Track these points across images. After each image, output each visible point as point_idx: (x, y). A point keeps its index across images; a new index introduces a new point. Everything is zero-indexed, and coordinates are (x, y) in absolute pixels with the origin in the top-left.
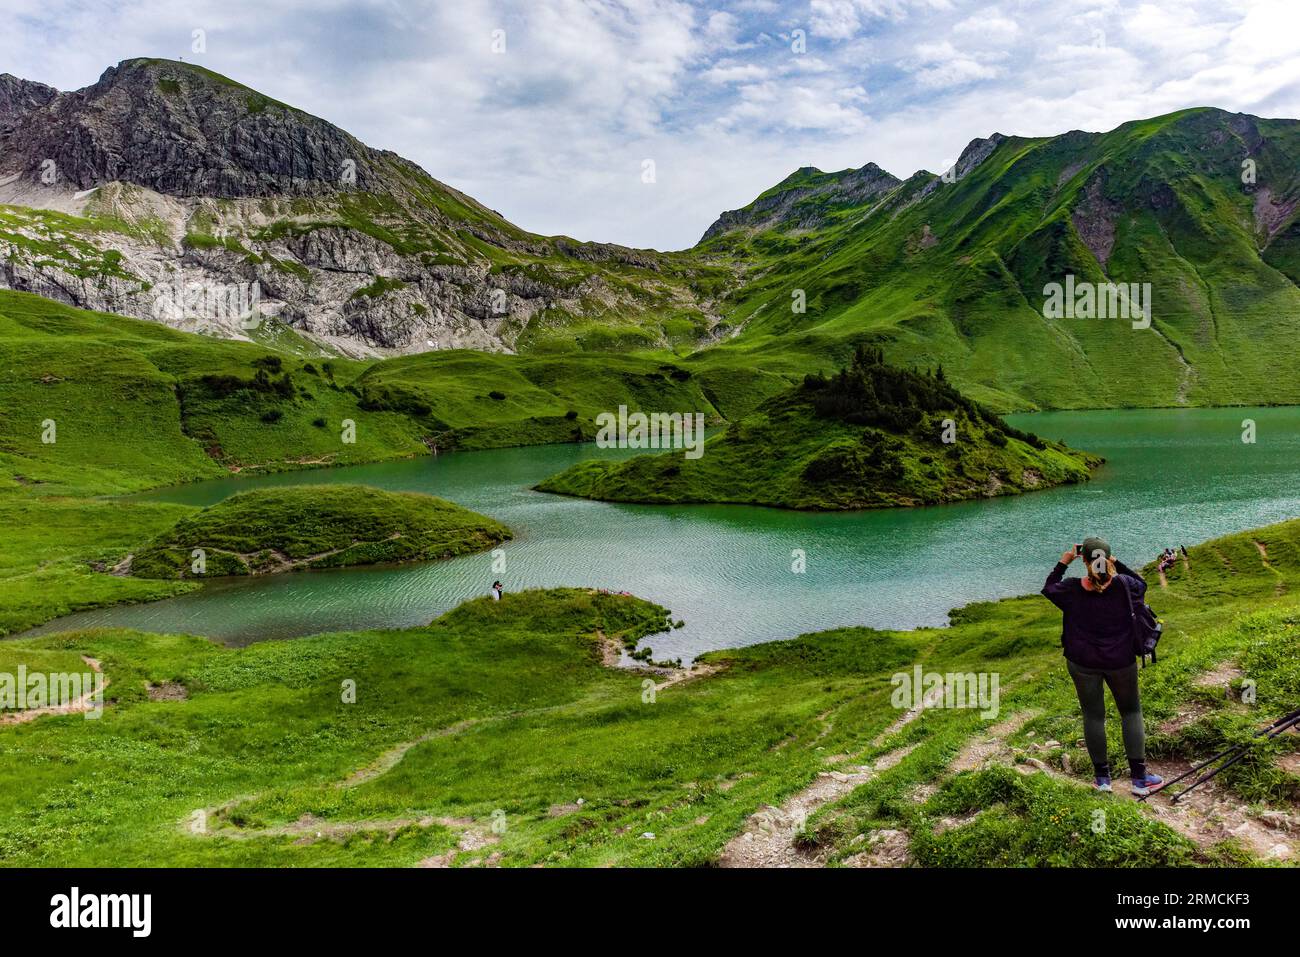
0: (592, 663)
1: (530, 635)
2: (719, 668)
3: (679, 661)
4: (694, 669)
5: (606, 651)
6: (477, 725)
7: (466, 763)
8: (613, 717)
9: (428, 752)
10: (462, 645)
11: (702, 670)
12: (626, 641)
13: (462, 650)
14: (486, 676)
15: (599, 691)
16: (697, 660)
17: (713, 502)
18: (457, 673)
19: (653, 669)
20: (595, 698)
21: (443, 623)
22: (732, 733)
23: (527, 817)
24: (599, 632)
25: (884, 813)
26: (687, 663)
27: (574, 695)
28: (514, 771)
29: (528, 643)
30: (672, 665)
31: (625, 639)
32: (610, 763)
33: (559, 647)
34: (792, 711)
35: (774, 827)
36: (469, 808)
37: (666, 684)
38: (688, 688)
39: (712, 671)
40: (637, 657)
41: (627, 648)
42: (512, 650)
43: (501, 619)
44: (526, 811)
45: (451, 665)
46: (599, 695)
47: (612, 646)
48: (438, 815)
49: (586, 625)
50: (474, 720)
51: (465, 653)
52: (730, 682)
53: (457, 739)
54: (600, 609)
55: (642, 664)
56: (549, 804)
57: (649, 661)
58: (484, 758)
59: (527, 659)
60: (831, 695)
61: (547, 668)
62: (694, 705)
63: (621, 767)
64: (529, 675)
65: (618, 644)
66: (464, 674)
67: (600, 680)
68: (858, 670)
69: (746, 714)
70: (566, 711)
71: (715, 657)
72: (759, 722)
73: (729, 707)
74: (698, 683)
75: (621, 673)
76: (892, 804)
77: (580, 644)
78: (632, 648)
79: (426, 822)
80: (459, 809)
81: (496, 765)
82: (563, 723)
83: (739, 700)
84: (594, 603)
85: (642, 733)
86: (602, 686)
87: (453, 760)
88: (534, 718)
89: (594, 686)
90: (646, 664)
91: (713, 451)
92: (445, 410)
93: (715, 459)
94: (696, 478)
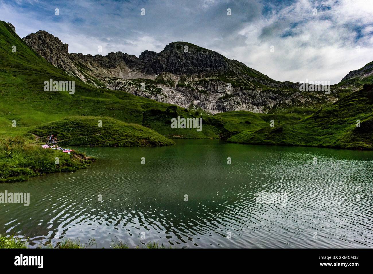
91: (303, 122)
92: (228, 126)
93: (303, 126)
94: (290, 134)
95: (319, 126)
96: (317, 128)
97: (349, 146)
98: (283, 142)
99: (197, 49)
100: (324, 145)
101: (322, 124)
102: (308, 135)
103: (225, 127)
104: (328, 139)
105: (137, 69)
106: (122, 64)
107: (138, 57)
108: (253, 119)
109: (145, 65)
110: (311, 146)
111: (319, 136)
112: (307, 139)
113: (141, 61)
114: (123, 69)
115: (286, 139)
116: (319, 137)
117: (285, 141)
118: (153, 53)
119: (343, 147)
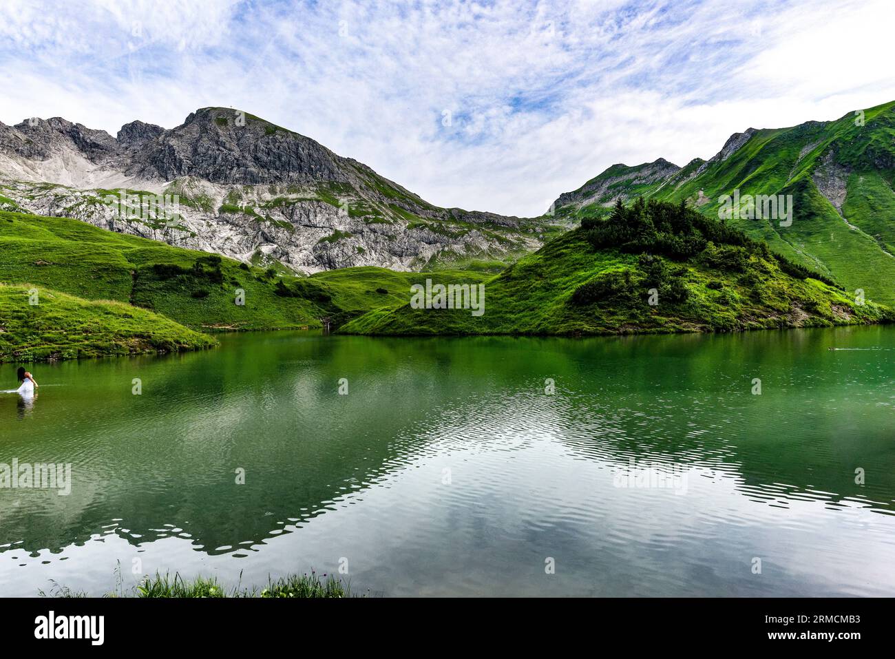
92: (341, 299)
95: (512, 296)
96: (509, 299)
97: (561, 330)
98: (449, 329)
99: (266, 128)
100: (522, 330)
101: (518, 291)
103: (334, 302)
104: (527, 319)
105: (112, 166)
106: (68, 148)
107: (115, 136)
108: (391, 283)
109: (133, 157)
111: (513, 313)
112: (493, 321)
113: (124, 145)
114: (71, 163)
115: (454, 322)
116: (512, 316)
117: (452, 325)
118: (156, 130)
119: (552, 332)
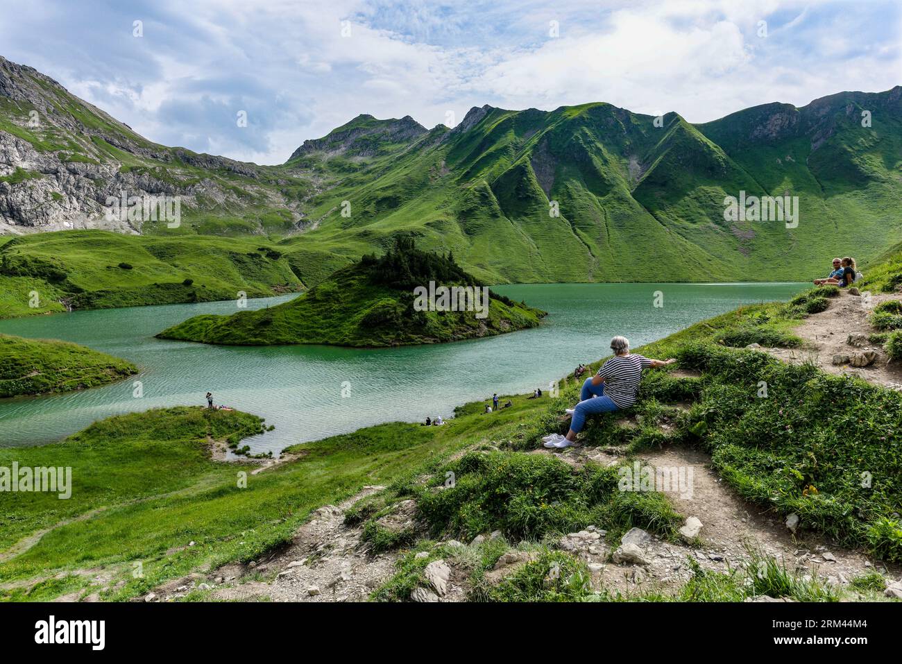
0: (203, 459)
1: (152, 443)
2: (300, 455)
3: (271, 453)
4: (281, 458)
5: (213, 450)
6: (107, 510)
7: (97, 537)
8: (220, 493)
9: (63, 533)
10: (94, 454)
11: (287, 458)
12: (229, 443)
13: (94, 458)
14: (114, 475)
15: (208, 478)
16: (283, 452)
17: (296, 343)
18: (89, 475)
19: (250, 460)
20: (206, 483)
21: (77, 439)
22: (308, 492)
23: (149, 560)
24: (209, 437)
25: (403, 493)
26: (276, 455)
27: (188, 483)
28: (138, 538)
29: (151, 449)
30: (265, 456)
31: (229, 441)
32: (216, 521)
33: (177, 449)
34: (350, 474)
35: (332, 515)
36: (99, 562)
37: (261, 470)
38: (277, 470)
39: (295, 458)
40: (238, 453)
41: (230, 447)
42: (136, 455)
43: (127, 432)
44: (147, 556)
45: (84, 469)
46: (209, 481)
47: (219, 446)
48: (72, 570)
49: (198, 432)
50: (104, 508)
51: (97, 459)
52: (308, 464)
53: (89, 522)
54: (209, 420)
55: (243, 458)
56: (167, 549)
57: (248, 455)
58: (112, 532)
59: (150, 460)
60: (377, 462)
61: (166, 466)
62: (281, 479)
63: (224, 522)
64: (152, 471)
65: (224, 445)
66: (96, 475)
67: (209, 471)
68: (396, 449)
69: (318, 480)
70: (182, 494)
71: (296, 449)
72: (328, 483)
73: (306, 479)
74: (284, 467)
75: (226, 465)
76: (408, 487)
77: (194, 446)
78: (235, 447)
79: (61, 575)
80: (90, 563)
81: (123, 535)
82: (179, 501)
83: (313, 474)
84: (205, 416)
85: (242, 500)
86: (211, 475)
87: (85, 537)
88: (156, 501)
89: (205, 475)
90: (245, 457)
91: (297, 307)
92: (79, 276)
93: (298, 313)
94: (285, 327)
95: (318, 315)
96: (317, 318)
97: (358, 344)
98: (278, 340)
100: (331, 342)
101: (322, 311)
102: (308, 328)
103: (69, 279)
104: (333, 334)
110: (314, 344)
111: (322, 328)
112: (308, 334)
115: (281, 335)
116: (321, 331)
117: (279, 337)
119: (352, 345)
